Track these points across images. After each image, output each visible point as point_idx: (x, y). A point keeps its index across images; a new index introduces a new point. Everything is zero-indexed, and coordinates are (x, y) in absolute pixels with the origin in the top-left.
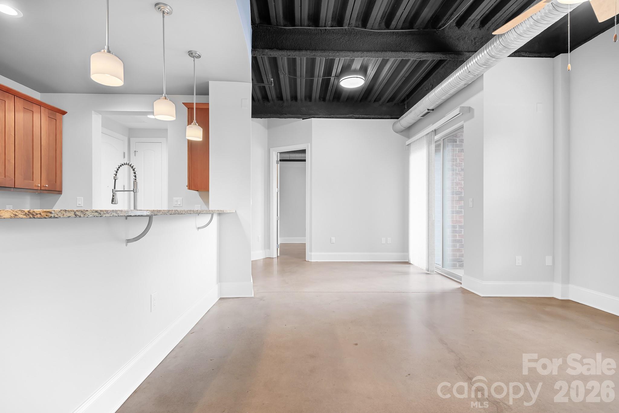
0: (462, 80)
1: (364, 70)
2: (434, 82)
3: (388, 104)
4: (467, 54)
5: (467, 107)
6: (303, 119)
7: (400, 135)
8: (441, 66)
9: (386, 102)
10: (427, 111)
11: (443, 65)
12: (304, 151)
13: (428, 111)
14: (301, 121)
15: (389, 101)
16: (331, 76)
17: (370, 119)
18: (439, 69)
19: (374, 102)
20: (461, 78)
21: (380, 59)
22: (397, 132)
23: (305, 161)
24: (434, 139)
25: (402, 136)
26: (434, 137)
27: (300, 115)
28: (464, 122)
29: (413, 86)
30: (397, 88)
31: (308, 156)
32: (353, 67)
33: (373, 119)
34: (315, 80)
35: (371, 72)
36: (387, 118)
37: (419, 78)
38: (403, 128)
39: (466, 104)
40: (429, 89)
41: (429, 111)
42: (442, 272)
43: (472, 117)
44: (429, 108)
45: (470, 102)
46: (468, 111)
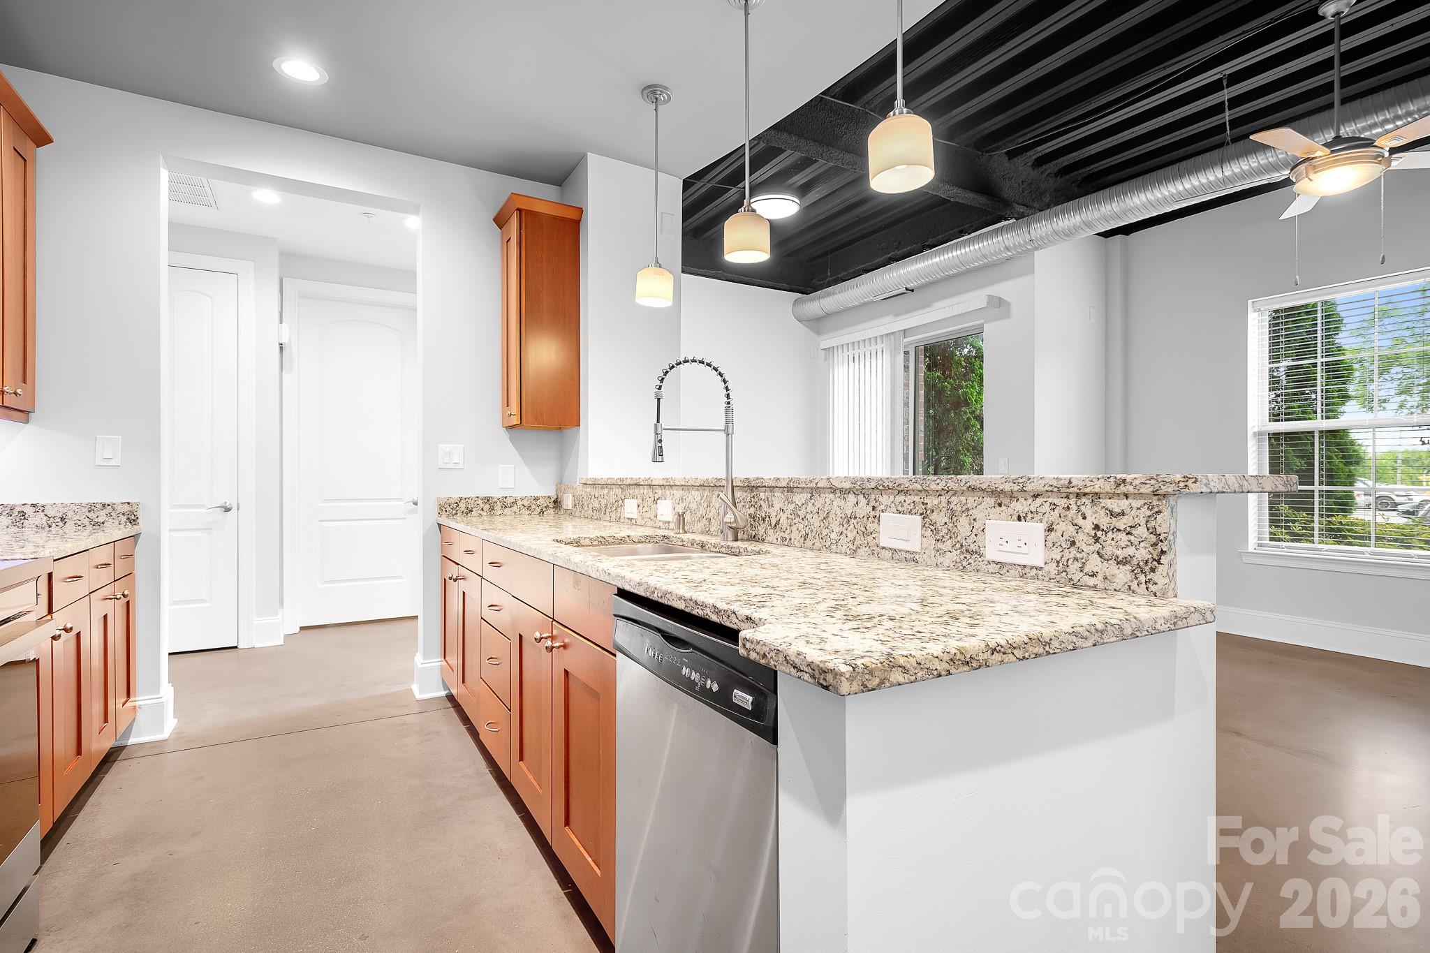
2: (904, 237)
3: (784, 259)
4: (1017, 207)
5: (999, 297)
7: (806, 326)
8: (929, 212)
10: (901, 290)
11: (935, 210)
18: (922, 216)
22: (799, 320)
24: (903, 345)
25: (808, 330)
26: (903, 342)
28: (985, 321)
30: (828, 232)
32: (795, 179)
36: (782, 288)
38: (822, 314)
39: (997, 291)
40: (888, 248)
41: (907, 291)
43: (1007, 315)
44: (908, 286)
45: (1000, 290)
46: (999, 305)
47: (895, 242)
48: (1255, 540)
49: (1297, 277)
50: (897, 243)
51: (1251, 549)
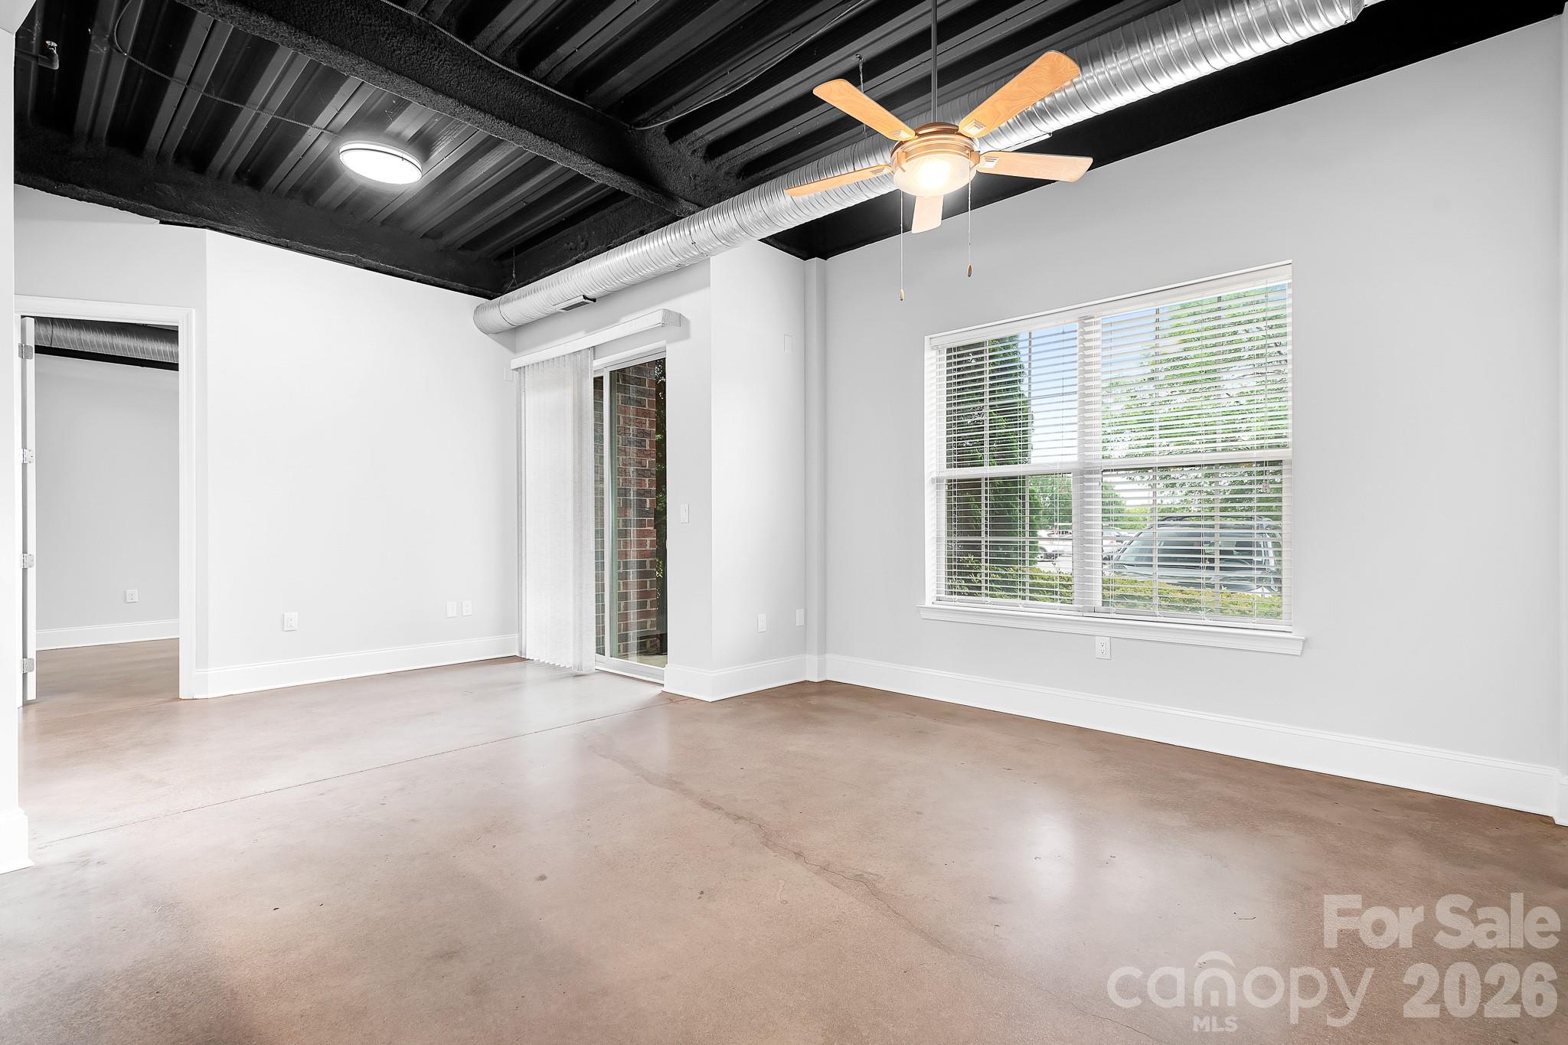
0: (675, 255)
1: (422, 145)
2: (590, 236)
3: (460, 252)
4: (685, 205)
5: (677, 313)
6: (162, 222)
7: (496, 340)
8: (613, 207)
9: (457, 247)
10: (581, 299)
11: (618, 205)
12: (169, 334)
13: (584, 300)
14: (153, 225)
15: (464, 247)
16: (311, 124)
17: (411, 279)
18: (605, 211)
19: (422, 237)
20: (674, 250)
21: (482, 134)
22: (486, 333)
23: (174, 367)
24: (591, 367)
25: (500, 346)
26: (592, 363)
27: (153, 208)
28: (668, 343)
29: (536, 229)
30: (498, 220)
31: (186, 351)
32: (395, 126)
33: (418, 281)
34: (247, 114)
35: (443, 157)
36: (459, 289)
37: (557, 217)
38: (506, 325)
39: (674, 306)
40: (576, 249)
41: (587, 301)
42: (610, 668)
43: (686, 335)
44: (587, 295)
45: (679, 305)
46: (676, 322)
47: (582, 241)
48: (934, 594)
49: (902, 291)
50: (584, 242)
51: (928, 603)
